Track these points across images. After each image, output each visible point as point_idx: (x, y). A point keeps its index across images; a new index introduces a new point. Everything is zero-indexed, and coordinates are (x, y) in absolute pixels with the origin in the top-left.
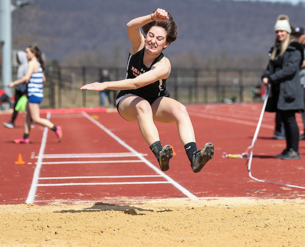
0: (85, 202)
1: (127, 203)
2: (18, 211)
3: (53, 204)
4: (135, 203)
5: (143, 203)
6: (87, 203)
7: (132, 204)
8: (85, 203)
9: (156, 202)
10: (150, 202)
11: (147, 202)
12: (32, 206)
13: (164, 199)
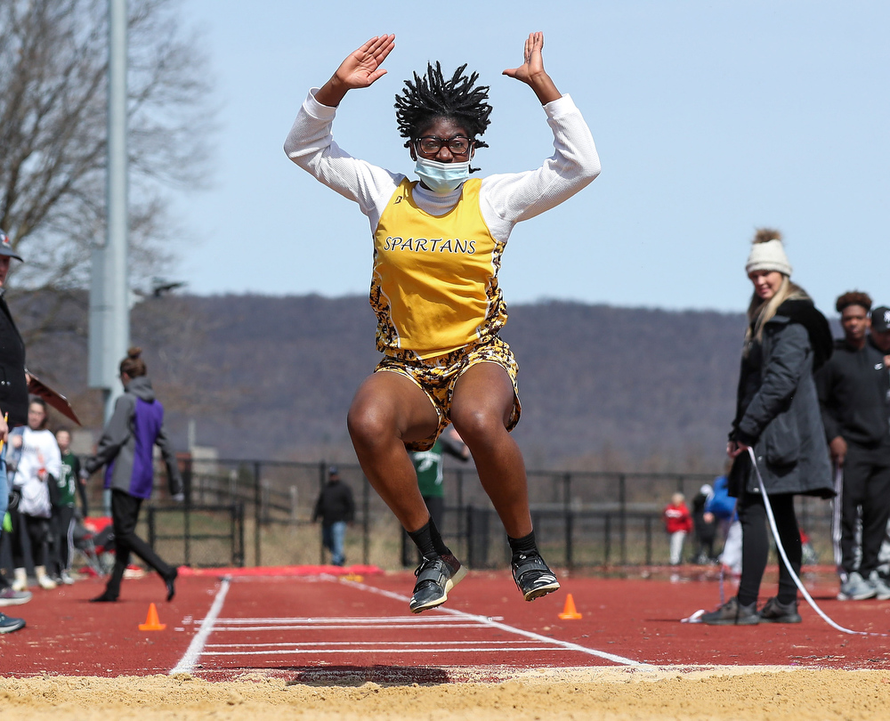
0: (338, 672)
1: (455, 677)
2: (147, 687)
3: (246, 677)
4: (478, 677)
5: (501, 677)
6: (341, 675)
7: (471, 679)
8: (338, 677)
9: (538, 674)
10: (521, 675)
11: (513, 675)
12: (188, 679)
13: (559, 669)
